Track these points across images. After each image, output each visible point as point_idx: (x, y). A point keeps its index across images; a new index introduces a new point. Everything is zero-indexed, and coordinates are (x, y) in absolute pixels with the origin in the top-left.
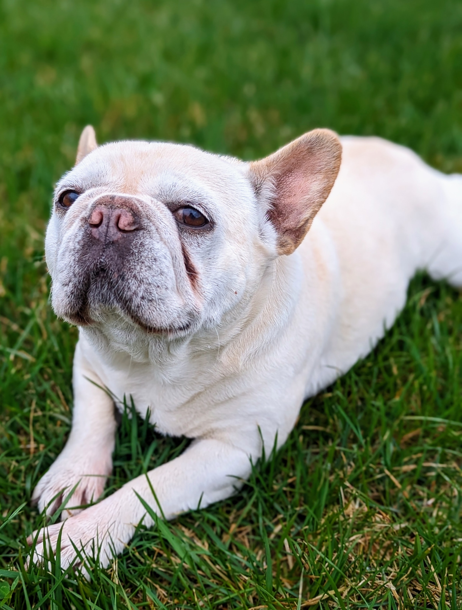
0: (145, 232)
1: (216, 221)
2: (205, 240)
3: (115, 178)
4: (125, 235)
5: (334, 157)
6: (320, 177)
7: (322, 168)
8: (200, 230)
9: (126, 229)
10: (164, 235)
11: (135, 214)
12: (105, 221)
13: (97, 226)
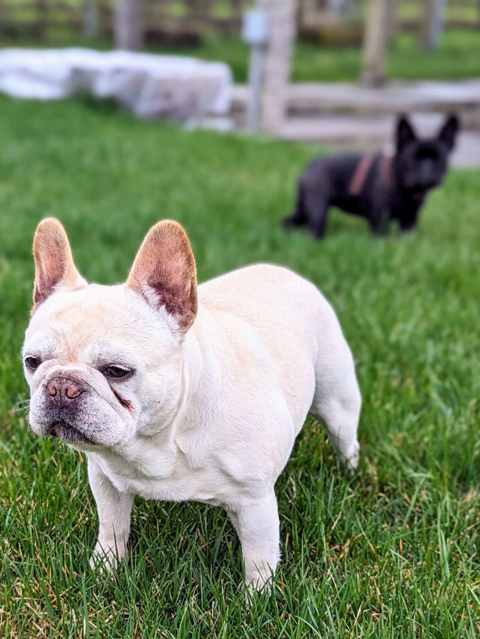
0: (86, 393)
1: (134, 367)
2: (132, 381)
3: (61, 350)
4: (73, 400)
5: (177, 235)
6: (179, 254)
7: (176, 247)
8: (124, 378)
9: (73, 397)
10: (100, 393)
11: (77, 382)
12: (58, 393)
13: (54, 395)
